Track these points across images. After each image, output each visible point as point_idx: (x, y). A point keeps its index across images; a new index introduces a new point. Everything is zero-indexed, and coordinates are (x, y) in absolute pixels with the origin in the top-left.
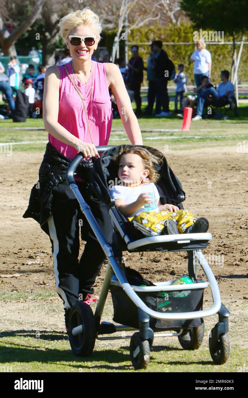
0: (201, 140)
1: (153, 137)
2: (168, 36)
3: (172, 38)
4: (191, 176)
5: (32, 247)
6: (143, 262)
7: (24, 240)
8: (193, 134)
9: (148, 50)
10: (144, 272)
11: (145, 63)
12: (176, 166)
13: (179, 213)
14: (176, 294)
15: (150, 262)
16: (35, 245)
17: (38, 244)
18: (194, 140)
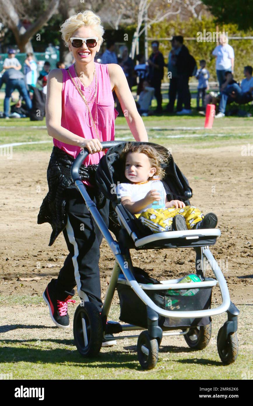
0: (225, 138)
1: (175, 135)
2: (189, 30)
3: (194, 33)
4: (214, 175)
5: (52, 250)
6: (167, 265)
7: (44, 242)
8: (216, 132)
9: (168, 46)
10: (167, 274)
11: (166, 59)
12: (199, 165)
13: (187, 209)
14: (184, 292)
15: (173, 264)
16: (55, 247)
17: (59, 246)
18: (217, 138)
